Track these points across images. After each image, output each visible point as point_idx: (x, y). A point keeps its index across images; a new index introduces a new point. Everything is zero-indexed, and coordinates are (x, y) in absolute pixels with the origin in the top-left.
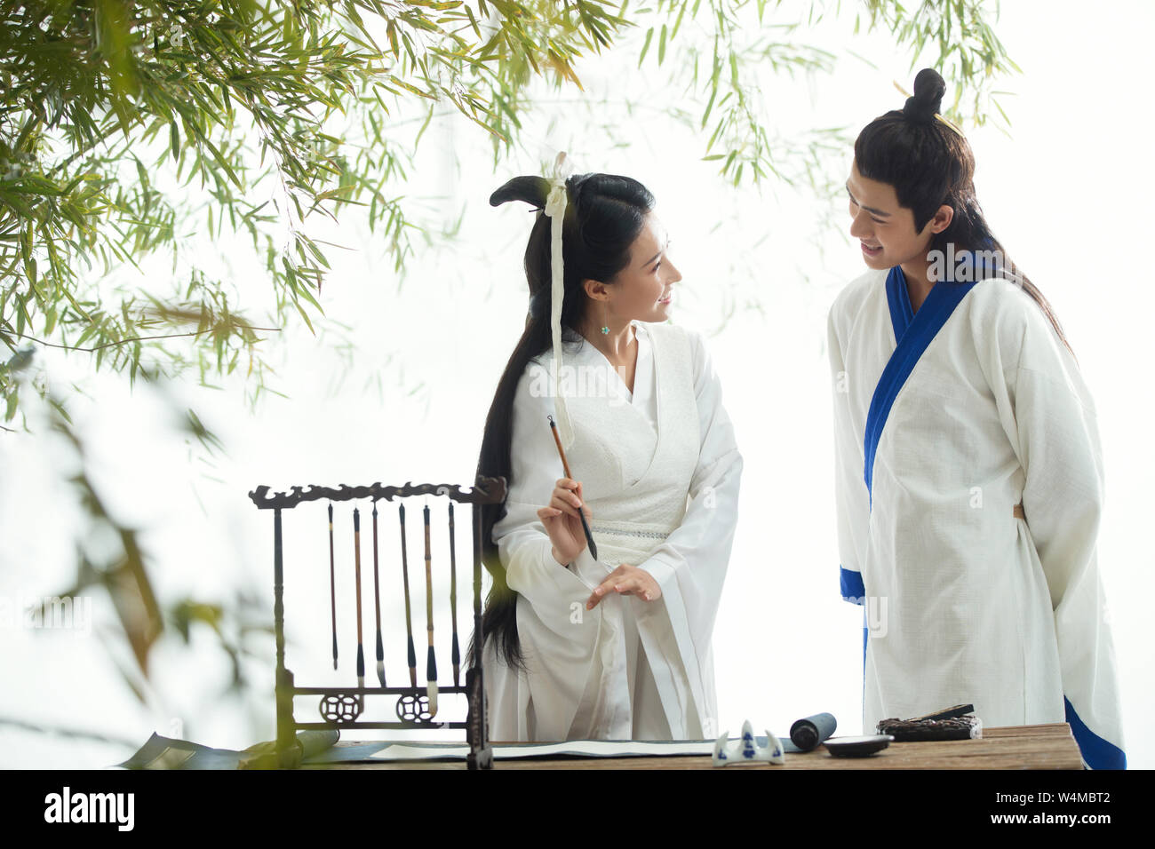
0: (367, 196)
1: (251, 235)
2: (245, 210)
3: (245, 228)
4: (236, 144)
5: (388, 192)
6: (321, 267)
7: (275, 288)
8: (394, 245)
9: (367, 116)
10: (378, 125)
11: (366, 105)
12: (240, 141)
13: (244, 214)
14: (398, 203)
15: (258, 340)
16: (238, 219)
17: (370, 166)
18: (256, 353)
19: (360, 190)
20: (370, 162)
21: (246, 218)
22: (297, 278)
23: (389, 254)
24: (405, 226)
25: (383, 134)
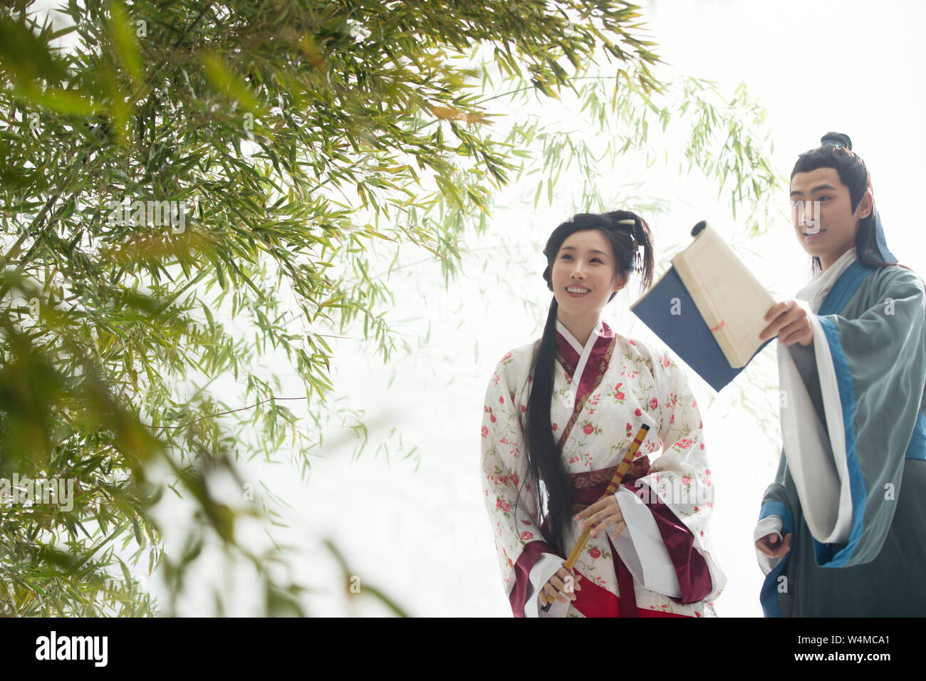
0: (361, 314)
1: (286, 350)
2: (279, 333)
3: (281, 345)
4: (270, 290)
5: (375, 312)
6: (327, 353)
7: (305, 384)
8: (382, 345)
9: (356, 263)
10: (364, 268)
11: (355, 254)
12: (272, 288)
13: (279, 335)
14: (382, 317)
15: (298, 419)
16: (276, 340)
17: (362, 296)
18: (296, 429)
19: (356, 311)
20: (362, 293)
21: (281, 339)
22: (311, 363)
23: (379, 352)
24: (389, 332)
25: (369, 274)
